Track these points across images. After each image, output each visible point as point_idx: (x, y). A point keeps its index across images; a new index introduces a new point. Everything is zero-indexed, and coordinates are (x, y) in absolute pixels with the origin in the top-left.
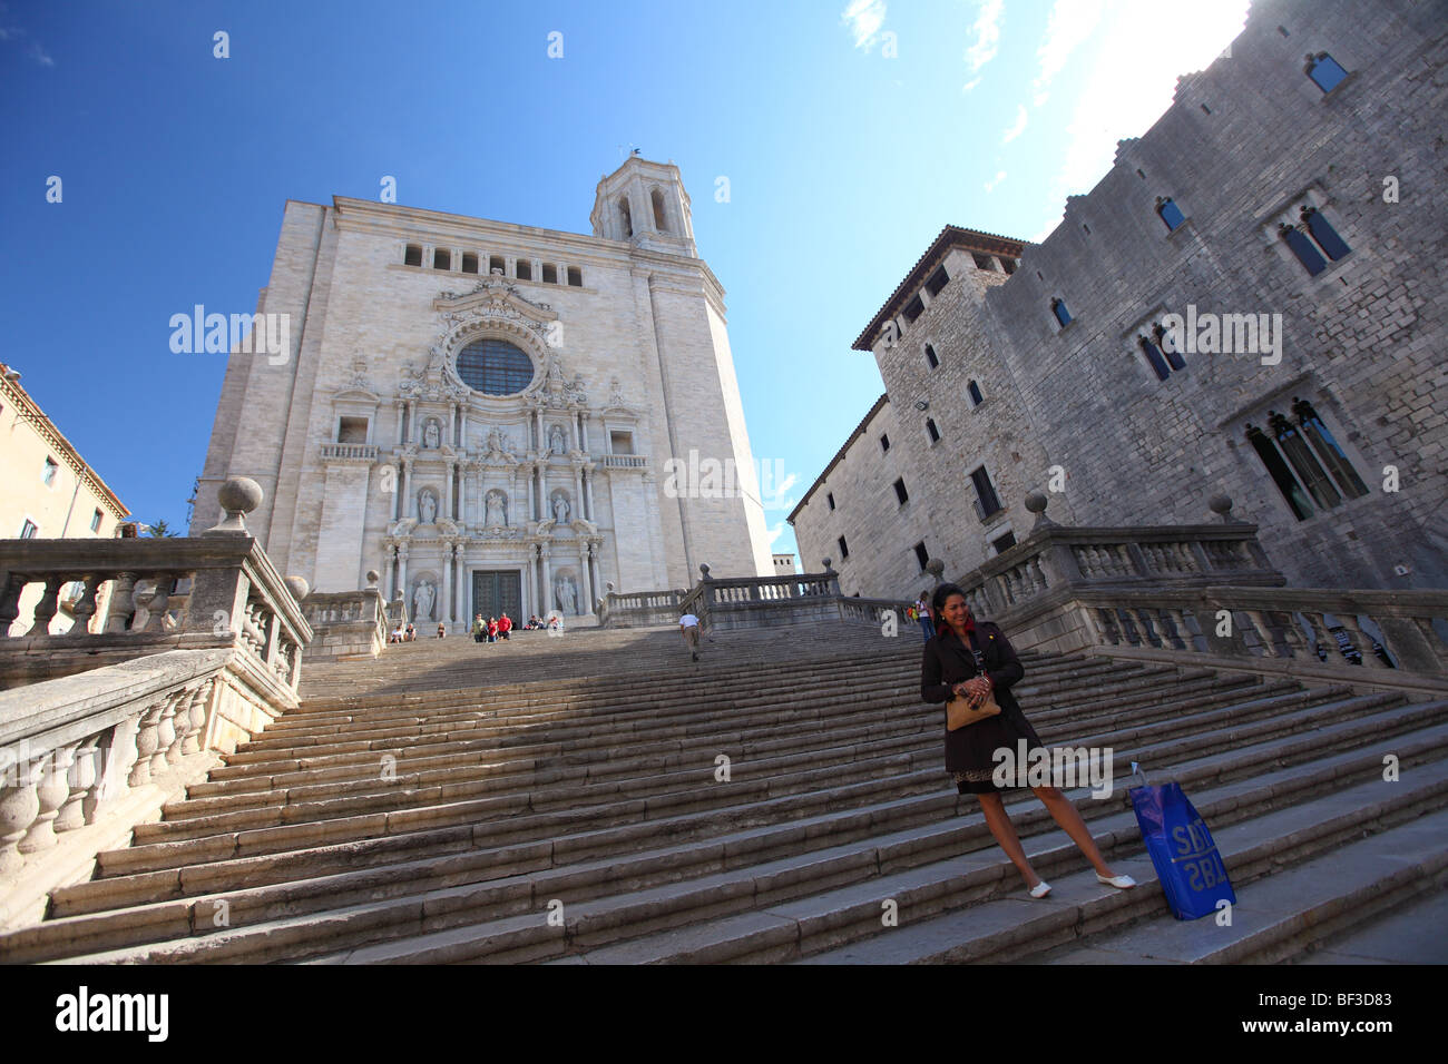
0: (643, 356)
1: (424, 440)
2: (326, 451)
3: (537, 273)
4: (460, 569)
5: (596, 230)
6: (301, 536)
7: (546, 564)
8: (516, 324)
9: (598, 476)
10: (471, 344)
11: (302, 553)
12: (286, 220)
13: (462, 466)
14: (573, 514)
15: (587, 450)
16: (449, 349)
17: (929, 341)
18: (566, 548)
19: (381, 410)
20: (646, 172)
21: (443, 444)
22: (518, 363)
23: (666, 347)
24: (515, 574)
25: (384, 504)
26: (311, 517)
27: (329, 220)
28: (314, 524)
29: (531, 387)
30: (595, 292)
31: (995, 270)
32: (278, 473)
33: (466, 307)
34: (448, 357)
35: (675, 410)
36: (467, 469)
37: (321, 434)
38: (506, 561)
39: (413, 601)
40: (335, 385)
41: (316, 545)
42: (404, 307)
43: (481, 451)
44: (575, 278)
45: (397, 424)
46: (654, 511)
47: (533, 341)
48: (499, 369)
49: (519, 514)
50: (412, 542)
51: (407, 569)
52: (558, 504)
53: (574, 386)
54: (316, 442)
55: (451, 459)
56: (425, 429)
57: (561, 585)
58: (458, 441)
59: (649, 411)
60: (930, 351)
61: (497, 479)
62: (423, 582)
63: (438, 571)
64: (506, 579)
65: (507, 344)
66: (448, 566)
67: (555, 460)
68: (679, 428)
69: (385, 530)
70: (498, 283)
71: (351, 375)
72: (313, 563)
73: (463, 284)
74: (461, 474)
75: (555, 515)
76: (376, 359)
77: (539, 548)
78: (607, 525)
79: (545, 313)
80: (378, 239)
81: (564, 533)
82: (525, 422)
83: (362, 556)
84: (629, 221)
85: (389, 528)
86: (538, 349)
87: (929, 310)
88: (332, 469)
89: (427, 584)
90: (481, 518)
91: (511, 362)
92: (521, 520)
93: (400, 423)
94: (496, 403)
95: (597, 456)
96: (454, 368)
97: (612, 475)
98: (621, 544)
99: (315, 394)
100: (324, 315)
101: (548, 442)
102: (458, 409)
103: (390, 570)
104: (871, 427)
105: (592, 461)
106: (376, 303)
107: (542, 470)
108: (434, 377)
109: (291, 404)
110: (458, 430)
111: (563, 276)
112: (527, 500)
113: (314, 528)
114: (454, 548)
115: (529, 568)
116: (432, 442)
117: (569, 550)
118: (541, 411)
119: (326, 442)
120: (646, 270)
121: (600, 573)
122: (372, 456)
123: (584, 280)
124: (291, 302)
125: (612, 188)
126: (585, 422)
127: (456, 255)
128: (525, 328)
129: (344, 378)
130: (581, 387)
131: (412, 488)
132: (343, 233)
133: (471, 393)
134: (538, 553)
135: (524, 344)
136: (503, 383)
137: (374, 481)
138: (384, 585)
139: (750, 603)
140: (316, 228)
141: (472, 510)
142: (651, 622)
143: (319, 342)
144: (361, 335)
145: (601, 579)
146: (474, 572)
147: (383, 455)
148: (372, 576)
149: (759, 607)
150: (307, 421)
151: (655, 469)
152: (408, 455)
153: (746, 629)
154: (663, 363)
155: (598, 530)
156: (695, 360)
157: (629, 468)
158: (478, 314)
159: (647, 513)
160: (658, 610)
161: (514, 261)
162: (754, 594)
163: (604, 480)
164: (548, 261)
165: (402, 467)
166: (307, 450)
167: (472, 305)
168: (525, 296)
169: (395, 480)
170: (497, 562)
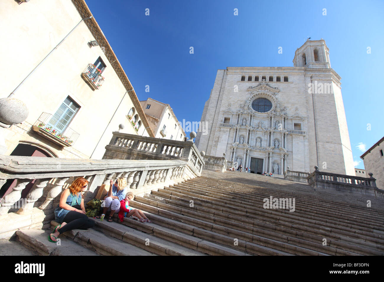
0: (307, 101)
1: (242, 123)
2: (221, 125)
3: (275, 79)
4: (248, 156)
5: (294, 65)
6: (214, 143)
7: (271, 159)
8: (268, 93)
9: (289, 136)
10: (256, 99)
11: (214, 147)
12: (217, 74)
13: (251, 131)
14: (280, 146)
15: (286, 128)
16: (250, 101)
19: (233, 116)
20: (312, 44)
21: (247, 125)
22: (268, 104)
24: (262, 160)
25: (232, 138)
26: (217, 139)
27: (225, 73)
28: (217, 141)
29: (271, 110)
30: (292, 83)
33: (255, 90)
34: (250, 103)
35: (317, 117)
36: (252, 131)
37: (220, 121)
38: (259, 156)
39: (236, 162)
40: (224, 110)
41: (217, 146)
42: (240, 91)
43: (256, 127)
44: (286, 79)
46: (307, 148)
47: (272, 98)
48: (263, 105)
49: (265, 144)
50: (237, 148)
51: (236, 154)
52: (276, 142)
53: (283, 110)
54: (219, 123)
55: (248, 128)
56: (243, 120)
57: (274, 165)
58: (250, 124)
59: (308, 117)
61: (260, 134)
62: (239, 158)
63: (243, 156)
64: (259, 161)
65: (265, 99)
66: (245, 155)
68: (318, 123)
70: (264, 83)
71: (228, 108)
72: (216, 150)
73: (254, 84)
74: (251, 132)
75: (275, 146)
76: (233, 104)
77: (269, 154)
78: (290, 150)
79: (277, 91)
80: (236, 75)
81: (277, 151)
82: (268, 120)
83: (226, 149)
84: (305, 60)
85: (233, 144)
86: (274, 100)
88: (222, 129)
89: (240, 159)
90: (254, 144)
91: (266, 103)
92: (265, 146)
93: (237, 119)
94: (261, 115)
95: (289, 130)
96: (251, 105)
97: (293, 136)
98: (294, 156)
99: (220, 112)
100: (223, 94)
101: (274, 125)
102: (251, 116)
103: (232, 154)
105: (287, 131)
107: (272, 133)
108: (246, 108)
109: (215, 114)
110: (251, 121)
111: (282, 79)
112: (267, 141)
113: (217, 142)
114: (247, 151)
115: (266, 159)
116: (244, 124)
117: (278, 156)
118: (273, 117)
119: (221, 123)
120: (310, 74)
121: (287, 163)
122: (230, 127)
123: (288, 80)
124: (217, 92)
125: (300, 51)
126: (286, 120)
127: (254, 77)
128: (270, 94)
129: (226, 108)
130: (286, 110)
131: (238, 135)
132: (228, 75)
133: (255, 112)
134: (269, 155)
135: (270, 99)
136: (263, 109)
137: (230, 132)
138: (230, 157)
139: (332, 181)
140: (223, 75)
141: (252, 142)
142: (300, 181)
143: (221, 100)
144: (230, 98)
145: (287, 166)
146: (251, 158)
147: (233, 127)
148: (224, 154)
149: (336, 185)
150: (218, 118)
151: (308, 135)
152: (238, 127)
153: (330, 190)
154: (314, 103)
155: (287, 151)
156: (327, 101)
157: (299, 134)
158: (258, 92)
159: (304, 148)
160: (303, 178)
161: (269, 77)
162: (335, 179)
163: (291, 137)
164: (278, 76)
165: (237, 129)
166: (217, 124)
167: (256, 89)
168: (271, 86)
169: (235, 133)
170: (257, 156)
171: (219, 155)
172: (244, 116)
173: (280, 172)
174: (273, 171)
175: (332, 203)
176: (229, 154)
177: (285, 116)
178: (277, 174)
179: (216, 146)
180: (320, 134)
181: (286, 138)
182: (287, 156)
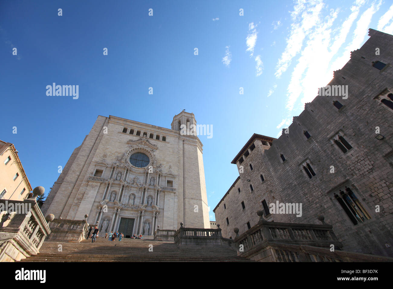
0: (179, 160)
1: (117, 178)
2: (90, 178)
3: (155, 137)
4: (118, 216)
5: (172, 128)
6: (76, 201)
7: (142, 218)
8: (147, 149)
10: (134, 153)
11: (75, 207)
12: (97, 119)
14: (153, 203)
15: (160, 185)
16: (129, 154)
17: (250, 163)
18: (149, 213)
19: (108, 168)
20: (186, 115)
21: (121, 179)
22: (146, 159)
23: (186, 158)
24: (133, 220)
25: (102, 195)
26: (80, 196)
27: (107, 121)
28: (81, 198)
29: (148, 166)
30: (169, 143)
31: (268, 145)
32: (76, 183)
34: (128, 156)
35: (186, 176)
36: (126, 187)
37: (90, 173)
38: (131, 216)
39: (102, 225)
40: (97, 161)
41: (80, 205)
42: (120, 142)
43: (131, 182)
44: (164, 139)
45: (110, 173)
46: (176, 204)
47: (151, 154)
48: (140, 160)
49: (138, 201)
51: (103, 215)
52: (149, 200)
53: (159, 167)
54: (88, 175)
55: (122, 184)
56: (117, 174)
57: (145, 225)
58: (125, 179)
59: (179, 175)
60: (251, 165)
61: (134, 191)
62: (106, 220)
63: (111, 216)
64: (130, 221)
65: (144, 154)
66: (114, 215)
67: (151, 187)
68: (186, 181)
69: (99, 202)
70: (144, 139)
71: (102, 159)
72: (77, 210)
73: (135, 138)
74: (124, 188)
76: (110, 155)
77: (141, 212)
78: (162, 207)
79: (155, 148)
80: (117, 126)
82: (144, 175)
83: (91, 209)
85: (101, 202)
86: (151, 156)
87: (251, 154)
88: (90, 183)
89: (107, 220)
90: (127, 202)
91: (144, 159)
92: (138, 203)
93: (111, 172)
94: (138, 170)
95: (162, 187)
96: (129, 159)
97: (166, 193)
98: (165, 213)
99: (92, 163)
100: (99, 143)
101: (149, 182)
102: (127, 170)
103: (98, 214)
104: (236, 185)
105: (161, 188)
106: (113, 141)
107: (146, 189)
108: (123, 161)
109: (85, 164)
110: (126, 176)
111: (161, 138)
112: (141, 198)
113: (80, 200)
114: (117, 210)
115: (137, 218)
116: (118, 178)
117: (150, 214)
118: (149, 173)
119: (91, 175)
120: (183, 138)
121: (158, 222)
122: (102, 181)
123: (166, 140)
124: (92, 139)
125: (177, 118)
126: (160, 177)
127: (136, 131)
128: (149, 151)
129: (100, 159)
130: (161, 167)
131: (110, 191)
132: (109, 124)
133: (132, 166)
134: (141, 214)
135: (148, 154)
136: (141, 164)
137: (100, 188)
138: (95, 219)
139: (193, 236)
140: (103, 122)
141: (125, 199)
142: (169, 240)
143: (96, 149)
144: (107, 148)
145: (157, 224)
146: (122, 218)
147: (104, 181)
148: (86, 216)
149: (196, 238)
150: (88, 169)
151: (178, 192)
152: (111, 181)
153: (191, 245)
154: (184, 163)
155: (159, 209)
156: (193, 163)
157: (171, 191)
158: (138, 146)
159: (174, 205)
160: (171, 236)
161: (150, 134)
162: (195, 234)
163: (163, 194)
164: (158, 134)
165: (109, 184)
166: (85, 177)
167: (136, 143)
168: (150, 142)
169: (106, 188)
170: (128, 215)
171: (79, 217)
172: (119, 170)
173: (150, 232)
174: (144, 233)
175: (189, 259)
176: (94, 215)
177: (160, 173)
178: (147, 236)
179: (78, 205)
180: (187, 191)
181: (159, 195)
182: (159, 213)
